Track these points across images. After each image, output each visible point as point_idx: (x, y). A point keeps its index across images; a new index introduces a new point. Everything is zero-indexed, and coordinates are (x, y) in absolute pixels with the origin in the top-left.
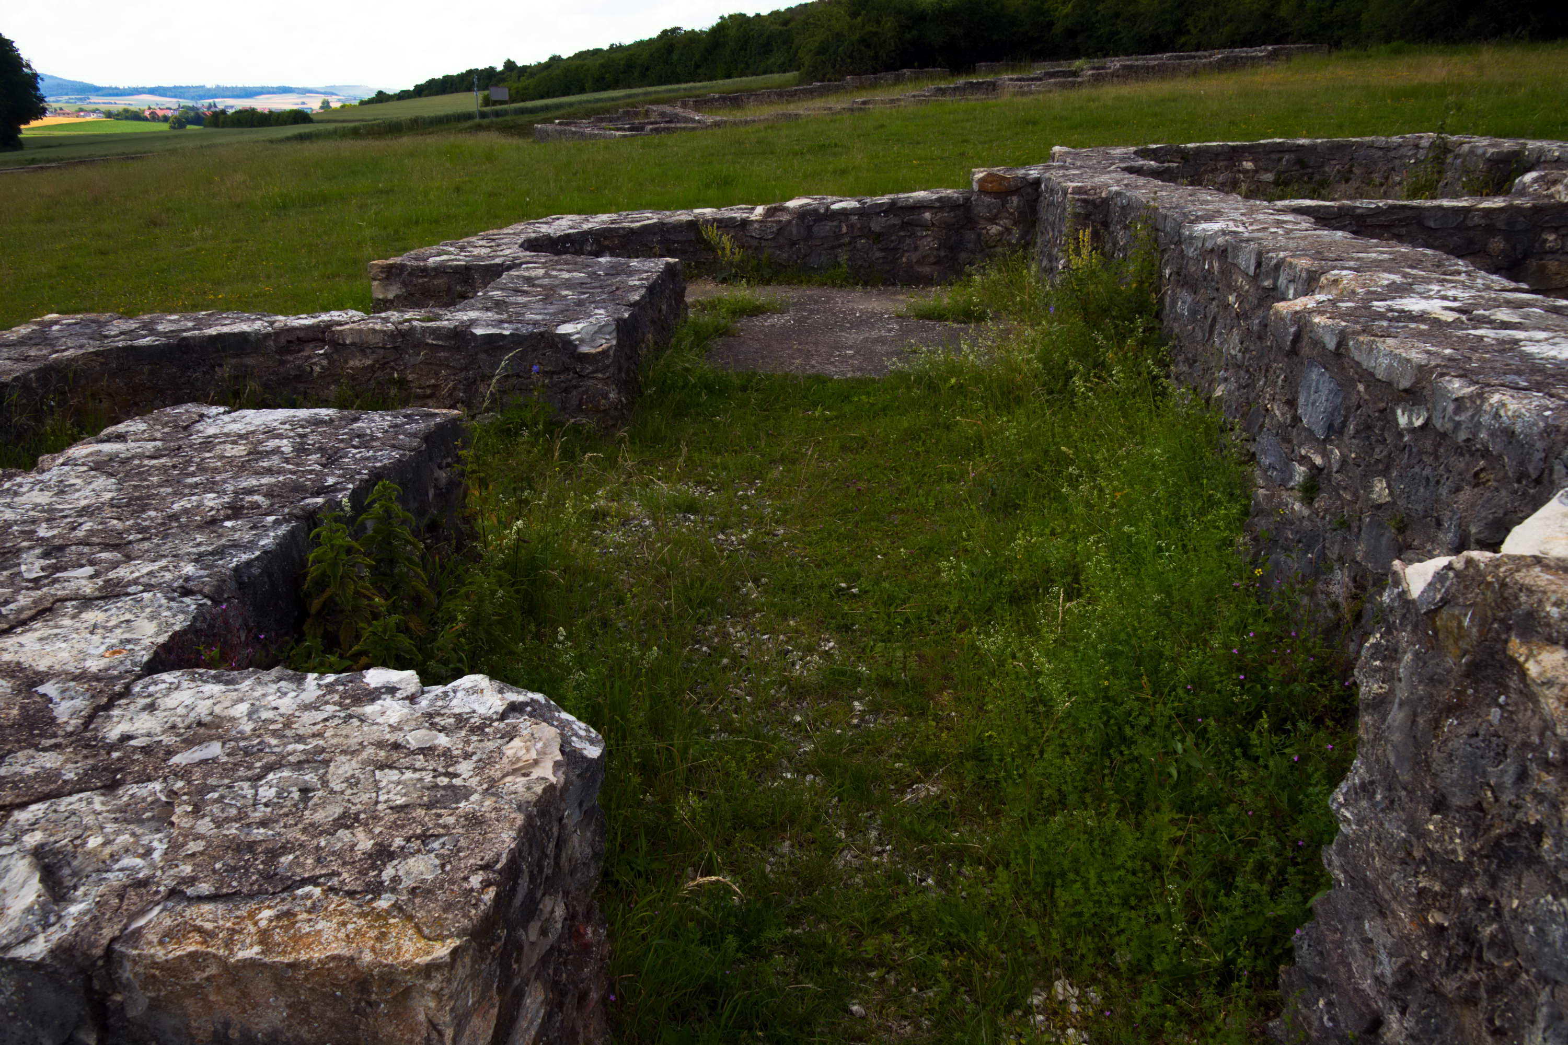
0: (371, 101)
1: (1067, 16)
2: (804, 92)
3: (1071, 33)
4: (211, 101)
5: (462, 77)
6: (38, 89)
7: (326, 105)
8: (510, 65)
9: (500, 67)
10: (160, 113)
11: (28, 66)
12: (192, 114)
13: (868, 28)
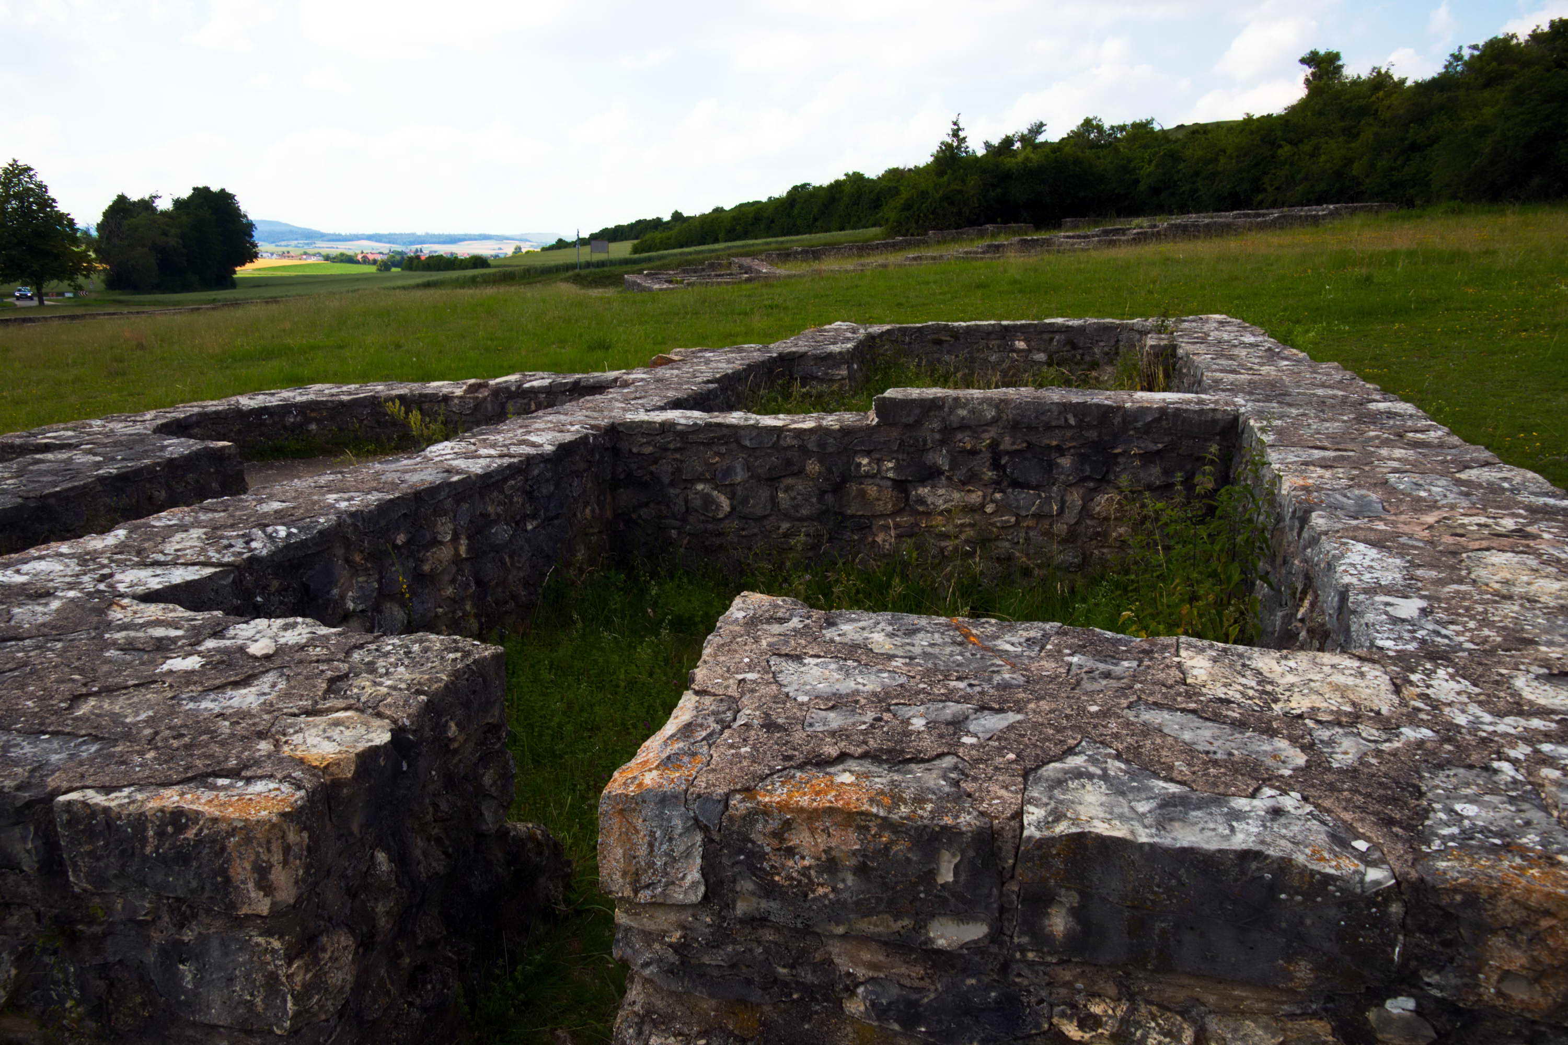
0: (552, 248)
1: (1149, 175)
2: (886, 246)
3: (1155, 191)
4: (419, 247)
5: (632, 227)
6: (252, 236)
7: (518, 249)
8: (677, 216)
9: (667, 217)
10: (371, 257)
11: (245, 216)
12: (398, 258)
13: (954, 186)
